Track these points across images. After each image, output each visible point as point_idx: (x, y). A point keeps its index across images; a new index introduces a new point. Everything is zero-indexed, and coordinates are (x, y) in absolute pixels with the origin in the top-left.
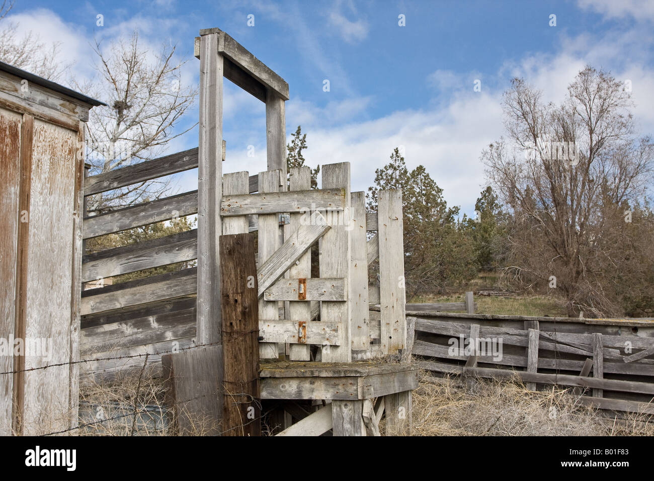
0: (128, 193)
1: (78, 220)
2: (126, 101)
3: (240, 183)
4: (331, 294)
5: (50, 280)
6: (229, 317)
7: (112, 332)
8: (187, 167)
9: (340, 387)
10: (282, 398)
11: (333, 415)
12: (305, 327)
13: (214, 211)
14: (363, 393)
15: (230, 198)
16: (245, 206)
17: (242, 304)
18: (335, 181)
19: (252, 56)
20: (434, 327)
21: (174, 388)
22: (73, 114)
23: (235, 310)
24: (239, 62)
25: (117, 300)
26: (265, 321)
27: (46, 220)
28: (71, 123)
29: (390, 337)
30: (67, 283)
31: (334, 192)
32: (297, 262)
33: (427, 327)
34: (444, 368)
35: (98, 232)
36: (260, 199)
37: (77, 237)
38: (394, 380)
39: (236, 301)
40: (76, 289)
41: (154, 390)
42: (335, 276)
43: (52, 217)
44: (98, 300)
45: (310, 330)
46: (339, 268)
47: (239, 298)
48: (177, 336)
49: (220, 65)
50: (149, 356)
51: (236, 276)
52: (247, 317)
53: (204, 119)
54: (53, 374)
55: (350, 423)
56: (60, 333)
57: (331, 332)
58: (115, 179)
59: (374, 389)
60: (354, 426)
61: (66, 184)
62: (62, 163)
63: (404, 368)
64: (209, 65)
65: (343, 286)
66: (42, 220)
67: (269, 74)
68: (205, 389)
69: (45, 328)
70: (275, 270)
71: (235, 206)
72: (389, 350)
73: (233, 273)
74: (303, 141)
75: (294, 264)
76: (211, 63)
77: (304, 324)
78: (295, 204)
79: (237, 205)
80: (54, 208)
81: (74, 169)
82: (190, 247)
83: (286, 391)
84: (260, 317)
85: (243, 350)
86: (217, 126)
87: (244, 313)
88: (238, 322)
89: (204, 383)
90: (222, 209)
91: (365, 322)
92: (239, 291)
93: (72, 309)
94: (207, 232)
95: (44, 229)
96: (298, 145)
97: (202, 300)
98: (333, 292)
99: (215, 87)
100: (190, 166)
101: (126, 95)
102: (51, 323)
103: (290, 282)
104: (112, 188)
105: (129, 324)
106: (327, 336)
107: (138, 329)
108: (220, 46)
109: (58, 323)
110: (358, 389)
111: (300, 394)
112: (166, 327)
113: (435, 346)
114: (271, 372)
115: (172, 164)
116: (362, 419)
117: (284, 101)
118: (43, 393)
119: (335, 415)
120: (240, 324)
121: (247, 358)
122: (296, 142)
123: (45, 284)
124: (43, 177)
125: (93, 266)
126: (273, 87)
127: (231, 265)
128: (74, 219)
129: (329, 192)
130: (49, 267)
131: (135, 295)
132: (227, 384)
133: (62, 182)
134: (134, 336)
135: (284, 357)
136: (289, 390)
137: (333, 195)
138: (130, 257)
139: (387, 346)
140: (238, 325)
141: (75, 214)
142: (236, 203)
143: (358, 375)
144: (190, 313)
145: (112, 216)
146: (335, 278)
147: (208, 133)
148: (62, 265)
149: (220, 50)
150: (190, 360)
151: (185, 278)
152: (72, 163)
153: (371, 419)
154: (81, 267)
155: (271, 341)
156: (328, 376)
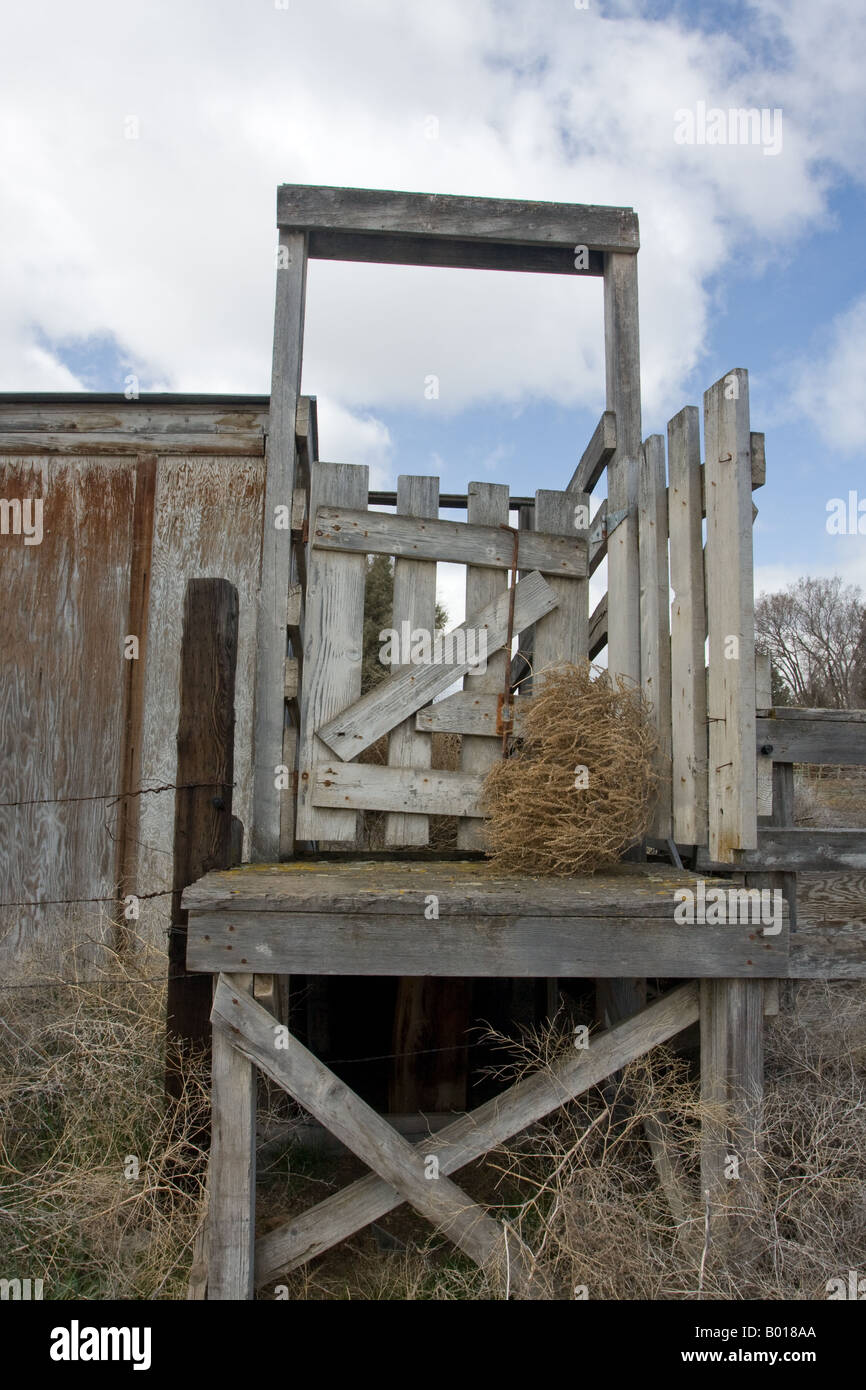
3: (355, 486)
15: (339, 513)
16: (379, 536)
18: (564, 522)
22: (248, 430)
28: (242, 445)
29: (722, 812)
31: (572, 544)
36: (413, 528)
61: (239, 545)
62: (231, 512)
71: (352, 532)
72: (720, 848)
78: (491, 551)
79: (357, 530)
91: (689, 767)
103: (478, 698)
124: (184, 541)
129: (563, 542)
137: (570, 547)
142: (353, 525)
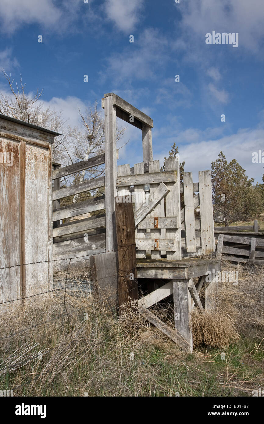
0: (95, 178)
1: (50, 191)
2: (93, 135)
3: (125, 170)
4: (170, 225)
5: (37, 221)
6: (120, 237)
7: (67, 245)
8: (100, 163)
9: (176, 272)
10: (148, 278)
11: (173, 286)
12: (158, 242)
13: (113, 185)
14: (188, 276)
15: (121, 178)
16: (128, 182)
17: (126, 231)
18: (171, 167)
19: (132, 106)
20: (232, 239)
21: (96, 272)
22: (46, 140)
23: (123, 234)
24: (124, 109)
25: (69, 229)
26: (139, 239)
27: (34, 192)
28: (44, 144)
29: (206, 246)
30: (46, 222)
32: (154, 209)
33: (229, 239)
34: (238, 260)
35: (60, 197)
36: (135, 178)
37: (50, 200)
38: (207, 268)
39: (123, 229)
40: (50, 224)
41: (86, 274)
42: (172, 216)
43: (37, 190)
44: (61, 230)
45: (160, 243)
46: (174, 211)
47: (125, 228)
48: (97, 247)
49: (114, 112)
50: (71, 259)
51: (123, 217)
52: (129, 237)
53: (107, 139)
54: (40, 266)
55: (182, 291)
56: (42, 246)
57: (171, 245)
58: (67, 171)
59: (194, 273)
60: (184, 292)
61: (43, 174)
62: (41, 164)
63: (213, 262)
64: (109, 112)
65: (176, 221)
66: (31, 192)
67: (142, 115)
68: (111, 273)
69: (35, 244)
70: (143, 213)
71: (123, 182)
72: (206, 252)
73: (122, 215)
74: (177, 150)
75: (152, 210)
76: (110, 111)
77: (157, 241)
78: (152, 180)
80: (38, 186)
81: (47, 167)
82: (102, 203)
83: (149, 274)
84: (136, 237)
85: (127, 254)
86: (113, 142)
87: (127, 236)
88: (125, 240)
89: (110, 270)
90: (117, 184)
91: (193, 238)
92: (125, 224)
93: (48, 234)
94: (110, 195)
95: (33, 196)
96: (174, 152)
97: (108, 229)
98: (171, 224)
99: (112, 123)
100: (101, 163)
101: (93, 132)
102: (38, 242)
103: (150, 219)
104: (66, 175)
105: (75, 241)
106: (169, 246)
107: (79, 244)
108: (114, 102)
109: (42, 241)
110: (185, 273)
111: (157, 276)
112: (92, 242)
113: (233, 249)
114: (141, 265)
115: (93, 162)
116: (188, 289)
117: (151, 128)
118: (35, 275)
119: (174, 287)
120: (126, 241)
121: (129, 258)
122: (173, 150)
123: (34, 223)
124: (31, 171)
125: (58, 213)
126: (144, 121)
127: (120, 211)
128: (48, 191)
129: (168, 173)
130: (36, 215)
131: (77, 227)
132: (120, 271)
133: (41, 173)
134: (78, 247)
135: (148, 257)
136: (151, 274)
137: (170, 174)
138: (75, 208)
139: (205, 250)
140: (125, 241)
141: (48, 188)
142: (123, 180)
143: (185, 266)
144: (103, 235)
145: (66, 189)
146: (172, 217)
147: (109, 146)
148: (42, 213)
149: (114, 104)
150: (103, 259)
151: (100, 218)
152: (46, 164)
153: (193, 289)
154: (52, 214)
155: (142, 249)
156: (170, 267)
